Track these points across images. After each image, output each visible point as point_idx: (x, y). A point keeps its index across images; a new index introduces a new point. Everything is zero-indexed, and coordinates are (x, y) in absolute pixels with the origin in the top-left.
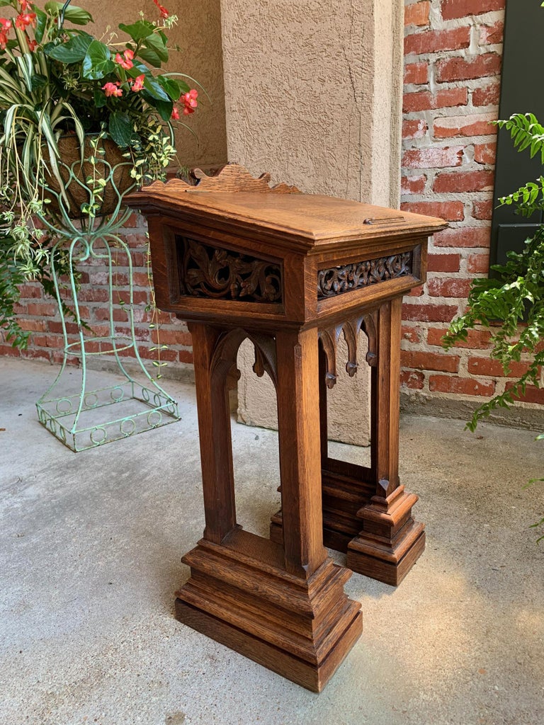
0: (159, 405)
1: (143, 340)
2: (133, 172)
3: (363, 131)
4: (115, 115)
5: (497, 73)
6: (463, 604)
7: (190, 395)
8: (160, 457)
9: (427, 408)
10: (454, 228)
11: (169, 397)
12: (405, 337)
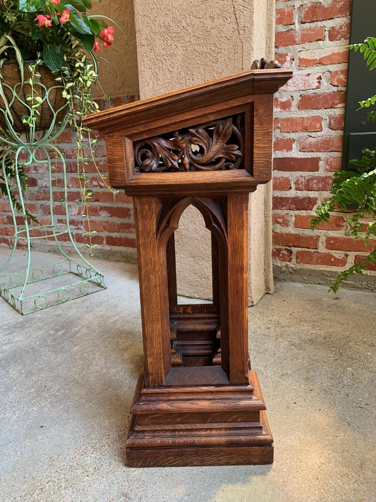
0: (89, 277)
1: (78, 229)
2: (64, 94)
3: (245, 57)
4: (48, 47)
5: (348, 14)
6: (339, 439)
7: (114, 270)
8: (89, 317)
9: (294, 277)
10: (314, 137)
11: (97, 271)
12: (278, 222)
